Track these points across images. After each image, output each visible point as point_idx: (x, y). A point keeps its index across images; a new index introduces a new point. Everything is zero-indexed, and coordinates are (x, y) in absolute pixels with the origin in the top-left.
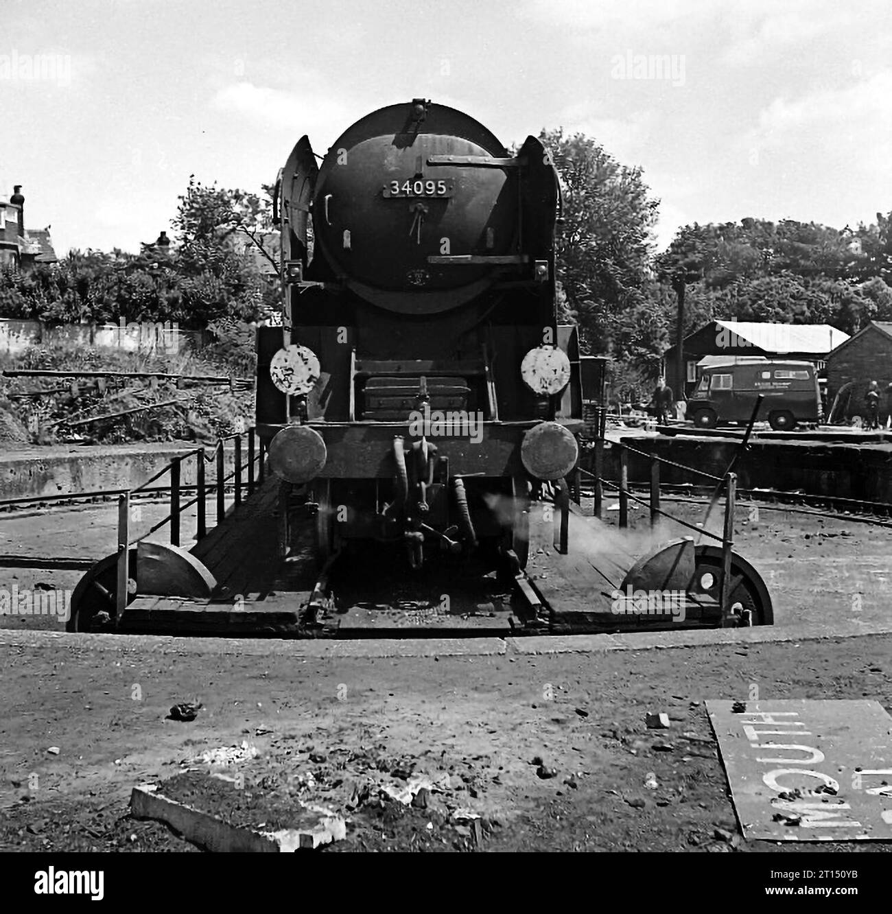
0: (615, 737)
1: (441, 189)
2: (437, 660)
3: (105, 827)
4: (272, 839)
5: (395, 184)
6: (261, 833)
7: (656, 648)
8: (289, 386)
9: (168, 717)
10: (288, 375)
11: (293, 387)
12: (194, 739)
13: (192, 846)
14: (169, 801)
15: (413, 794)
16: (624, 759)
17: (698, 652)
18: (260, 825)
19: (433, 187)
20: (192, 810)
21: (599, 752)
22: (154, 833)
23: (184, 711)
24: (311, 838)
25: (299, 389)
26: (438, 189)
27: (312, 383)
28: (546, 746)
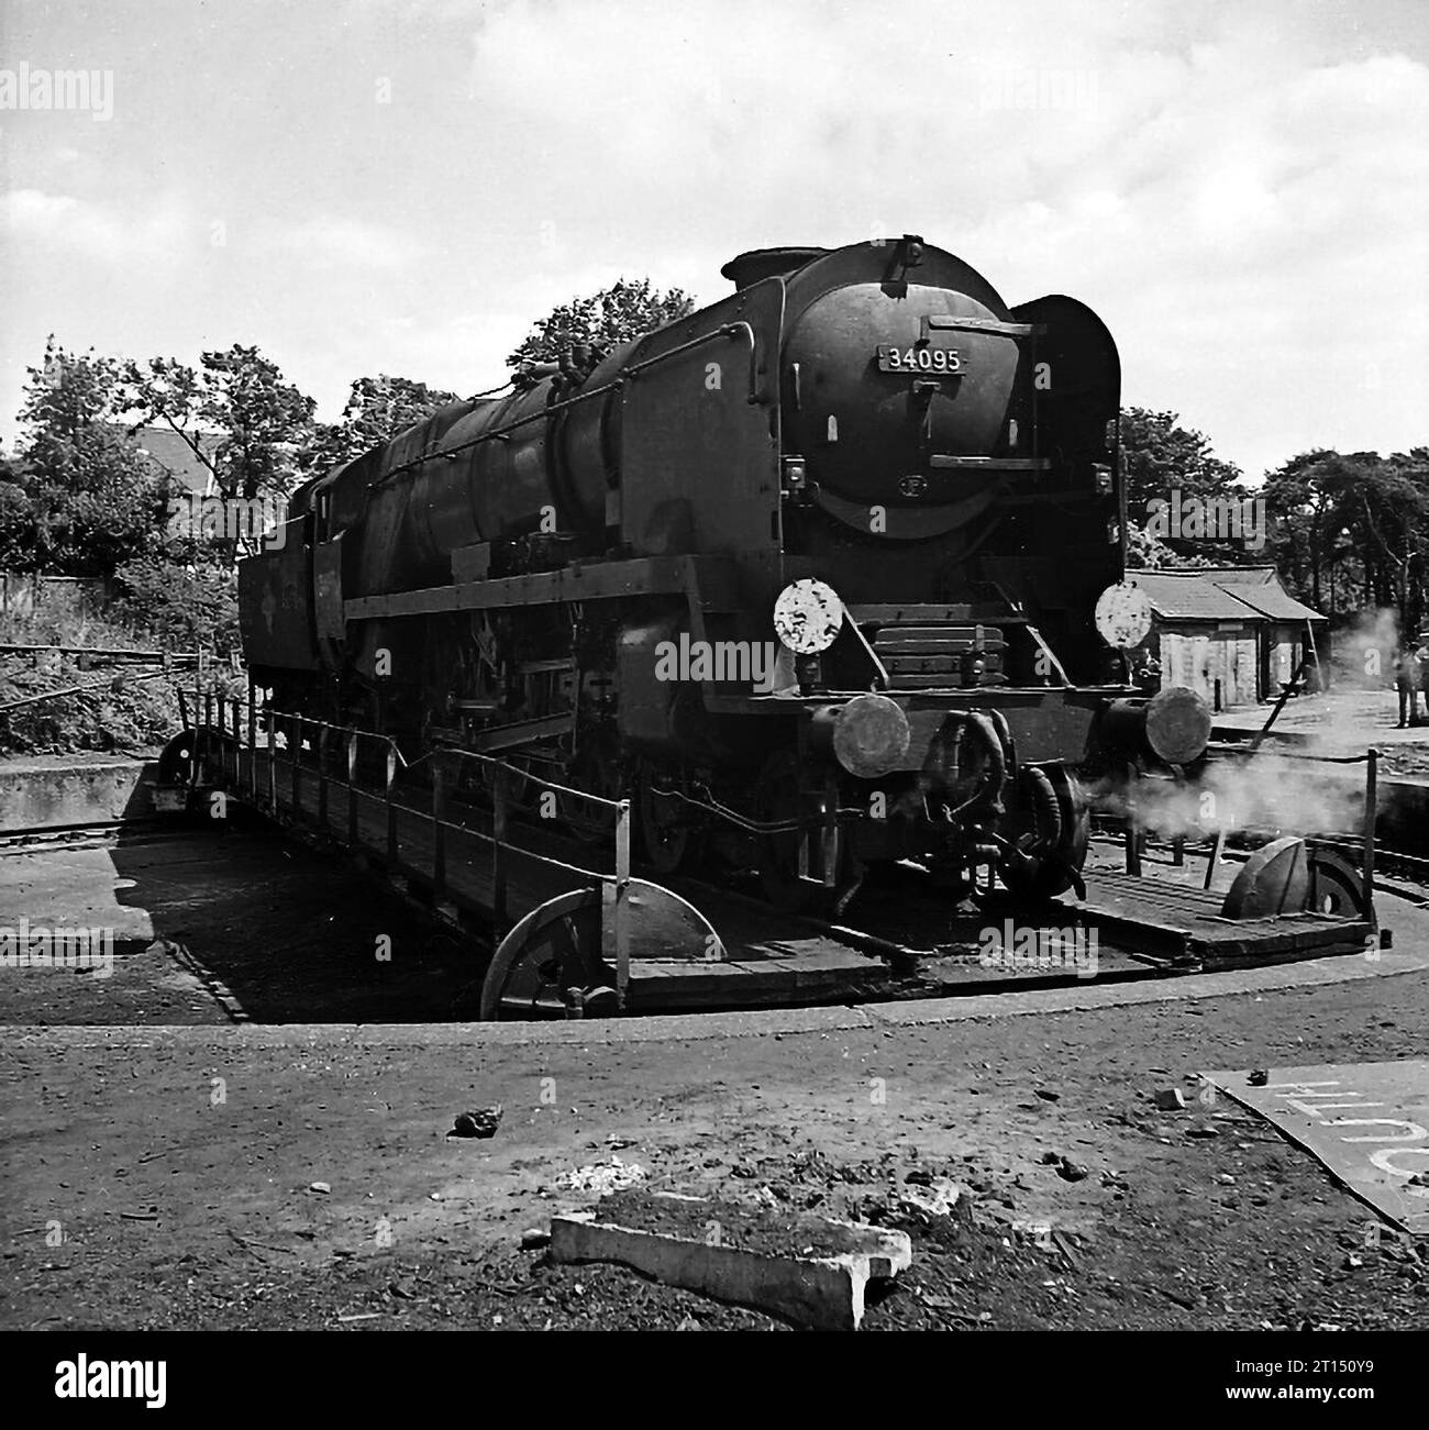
0: (1124, 1122)
1: (954, 364)
2: (778, 1039)
3: (516, 1279)
4: (837, 1267)
5: (894, 353)
6: (814, 1260)
7: (1078, 1009)
8: (800, 640)
9: (452, 1133)
10: (798, 623)
11: (806, 641)
12: (527, 1159)
13: (685, 1292)
14: (630, 1231)
15: (949, 1204)
16: (1159, 1151)
17: (1134, 1012)
18: (806, 1251)
19: (944, 360)
20: (678, 1239)
21: (1117, 1144)
22: (613, 1280)
23: (480, 1122)
24: (888, 1262)
25: (812, 644)
26: (950, 362)
27: (831, 635)
28: (1038, 1140)
